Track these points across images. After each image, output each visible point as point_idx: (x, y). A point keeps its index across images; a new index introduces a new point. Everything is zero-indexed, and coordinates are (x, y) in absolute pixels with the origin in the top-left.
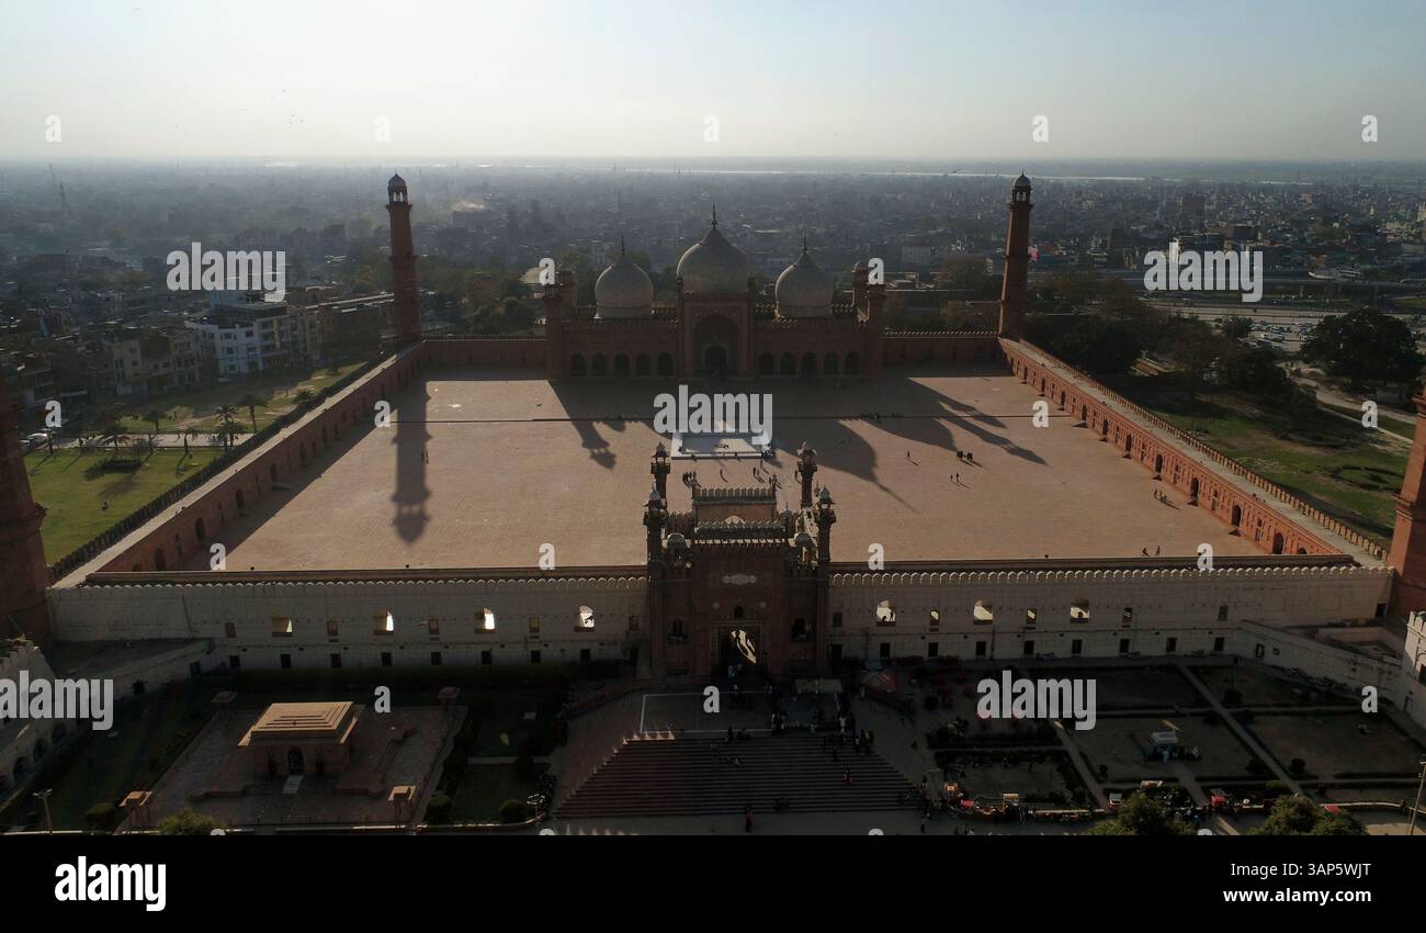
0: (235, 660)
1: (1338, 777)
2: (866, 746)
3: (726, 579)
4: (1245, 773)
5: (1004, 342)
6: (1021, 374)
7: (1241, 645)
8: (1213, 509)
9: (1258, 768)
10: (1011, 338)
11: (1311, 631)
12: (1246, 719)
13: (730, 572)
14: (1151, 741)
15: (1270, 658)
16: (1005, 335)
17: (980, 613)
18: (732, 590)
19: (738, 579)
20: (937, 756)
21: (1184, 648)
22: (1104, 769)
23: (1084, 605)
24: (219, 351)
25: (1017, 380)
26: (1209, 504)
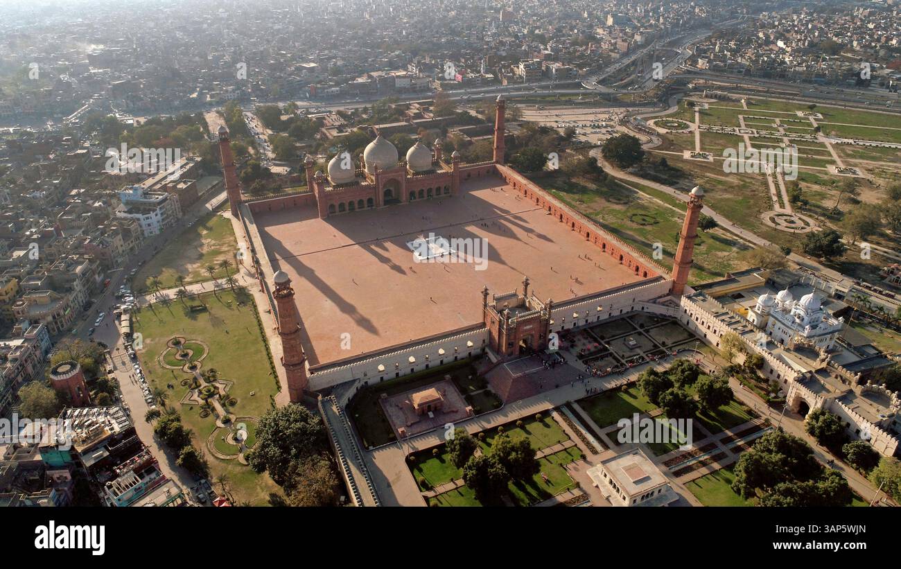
0: (366, 383)
1: (673, 343)
2: (566, 363)
3: (525, 328)
4: (653, 348)
5: (498, 166)
6: (512, 184)
7: (638, 308)
8: (612, 254)
9: (655, 346)
10: (500, 164)
11: (654, 301)
12: (647, 331)
13: (526, 326)
14: (629, 344)
15: (645, 310)
16: (497, 162)
17: (575, 315)
18: (526, 331)
19: (528, 327)
20: (583, 362)
21: (624, 312)
22: (623, 356)
23: (600, 306)
24: (144, 226)
25: (510, 187)
26: (610, 252)
